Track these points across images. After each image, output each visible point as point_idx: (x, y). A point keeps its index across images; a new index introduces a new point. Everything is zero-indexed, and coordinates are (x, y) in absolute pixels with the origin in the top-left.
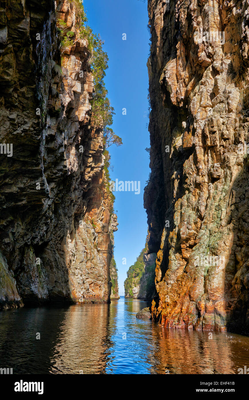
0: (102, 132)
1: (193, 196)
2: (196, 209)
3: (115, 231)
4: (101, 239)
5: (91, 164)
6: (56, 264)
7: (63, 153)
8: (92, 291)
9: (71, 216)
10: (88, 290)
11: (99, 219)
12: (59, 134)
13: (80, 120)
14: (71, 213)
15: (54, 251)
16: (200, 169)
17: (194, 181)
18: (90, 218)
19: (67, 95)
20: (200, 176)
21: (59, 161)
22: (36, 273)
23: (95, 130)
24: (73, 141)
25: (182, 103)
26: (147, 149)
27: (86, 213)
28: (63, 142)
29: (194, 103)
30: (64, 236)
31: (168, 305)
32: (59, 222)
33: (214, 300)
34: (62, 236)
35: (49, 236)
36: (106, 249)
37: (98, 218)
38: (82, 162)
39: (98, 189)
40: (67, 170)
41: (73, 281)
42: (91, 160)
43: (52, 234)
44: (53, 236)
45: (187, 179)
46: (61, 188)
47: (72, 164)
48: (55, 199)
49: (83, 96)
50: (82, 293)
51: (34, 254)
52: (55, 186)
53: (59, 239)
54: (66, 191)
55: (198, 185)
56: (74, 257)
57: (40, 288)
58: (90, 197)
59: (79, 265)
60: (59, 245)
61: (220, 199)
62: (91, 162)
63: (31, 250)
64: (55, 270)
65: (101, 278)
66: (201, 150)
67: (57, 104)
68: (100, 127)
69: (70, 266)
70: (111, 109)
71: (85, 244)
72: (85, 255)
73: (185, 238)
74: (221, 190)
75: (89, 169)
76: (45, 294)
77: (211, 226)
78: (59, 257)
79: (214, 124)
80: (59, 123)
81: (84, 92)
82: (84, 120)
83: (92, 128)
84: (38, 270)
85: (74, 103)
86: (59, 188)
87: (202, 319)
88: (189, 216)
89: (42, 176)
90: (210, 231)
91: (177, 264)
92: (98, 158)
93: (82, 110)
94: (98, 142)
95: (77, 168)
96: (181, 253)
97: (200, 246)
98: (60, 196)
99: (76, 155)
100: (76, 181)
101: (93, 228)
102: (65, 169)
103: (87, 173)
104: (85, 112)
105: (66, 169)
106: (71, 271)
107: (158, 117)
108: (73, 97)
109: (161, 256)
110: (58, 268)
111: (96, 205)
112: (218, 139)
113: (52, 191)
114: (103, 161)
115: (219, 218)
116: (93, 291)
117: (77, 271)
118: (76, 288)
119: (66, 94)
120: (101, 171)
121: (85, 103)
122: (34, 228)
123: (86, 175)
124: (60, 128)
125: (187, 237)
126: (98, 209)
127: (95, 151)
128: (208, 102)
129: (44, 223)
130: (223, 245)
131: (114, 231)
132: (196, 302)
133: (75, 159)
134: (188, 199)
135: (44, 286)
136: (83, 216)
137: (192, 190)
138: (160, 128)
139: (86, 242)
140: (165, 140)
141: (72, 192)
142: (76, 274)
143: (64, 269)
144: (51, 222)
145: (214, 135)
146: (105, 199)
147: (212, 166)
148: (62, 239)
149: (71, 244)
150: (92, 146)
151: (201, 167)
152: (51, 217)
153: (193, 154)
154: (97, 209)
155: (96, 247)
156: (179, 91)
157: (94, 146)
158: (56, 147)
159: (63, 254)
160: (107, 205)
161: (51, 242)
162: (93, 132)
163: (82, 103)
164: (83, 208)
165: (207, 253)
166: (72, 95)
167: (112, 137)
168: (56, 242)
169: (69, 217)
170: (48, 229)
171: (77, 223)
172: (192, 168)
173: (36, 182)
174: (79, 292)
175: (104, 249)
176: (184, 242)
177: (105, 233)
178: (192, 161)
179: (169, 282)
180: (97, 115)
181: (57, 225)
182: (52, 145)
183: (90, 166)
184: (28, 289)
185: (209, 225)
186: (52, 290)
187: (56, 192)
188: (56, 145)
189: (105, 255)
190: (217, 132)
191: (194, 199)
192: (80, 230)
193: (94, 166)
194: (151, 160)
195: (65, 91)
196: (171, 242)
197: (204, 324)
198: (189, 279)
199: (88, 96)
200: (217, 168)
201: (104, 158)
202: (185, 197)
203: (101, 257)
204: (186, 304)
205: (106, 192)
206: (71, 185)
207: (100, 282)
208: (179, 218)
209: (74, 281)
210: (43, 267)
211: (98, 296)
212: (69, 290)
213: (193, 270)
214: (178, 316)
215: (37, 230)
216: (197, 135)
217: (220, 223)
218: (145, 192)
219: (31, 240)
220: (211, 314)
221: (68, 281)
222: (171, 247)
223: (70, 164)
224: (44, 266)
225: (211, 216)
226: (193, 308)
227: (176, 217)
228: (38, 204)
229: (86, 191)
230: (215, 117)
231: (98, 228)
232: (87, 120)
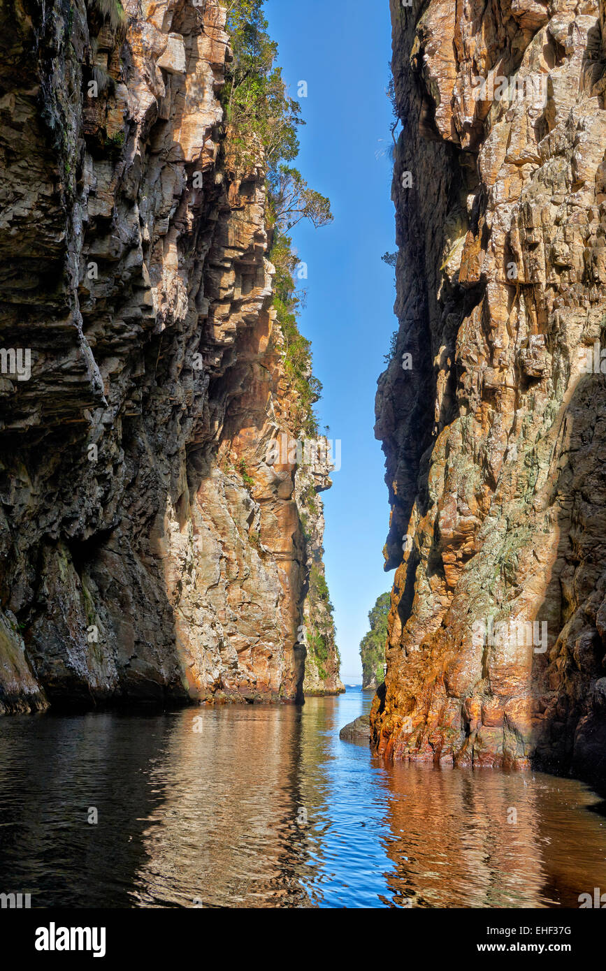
0: (263, 188)
1: (476, 422)
2: (481, 459)
3: (323, 490)
4: (270, 519)
5: (230, 291)
6: (136, 594)
7: (139, 268)
8: (246, 670)
9: (176, 453)
10: (235, 665)
11: (264, 460)
12: (124, 209)
13: (188, 158)
14: (174, 444)
15: (130, 556)
16: (496, 348)
17: (481, 380)
18: (236, 457)
19: (144, 86)
20: (494, 368)
21: (127, 294)
22: (79, 619)
23: (239, 182)
24: (170, 225)
25: (468, 135)
26: (387, 258)
27: (221, 440)
28: (136, 236)
29: (490, 149)
30: (156, 512)
31: (396, 707)
32: (141, 472)
33: (504, 696)
34: (150, 511)
35: (111, 514)
36: (286, 550)
37: (258, 456)
38: (203, 287)
39: (257, 368)
40: (153, 320)
41: (188, 641)
42: (228, 279)
43: (121, 508)
44: (124, 512)
45: (465, 373)
46: (141, 371)
47: (170, 298)
48: (122, 405)
49: (195, 79)
50: (216, 674)
51: (72, 565)
52: (122, 368)
53: (143, 521)
54: (158, 379)
55: (490, 394)
56: (190, 573)
57: (93, 660)
58: (232, 393)
59: (203, 595)
60: (143, 540)
61: (539, 436)
62: (230, 287)
63: (60, 555)
64: (133, 610)
65: (272, 633)
66: (501, 294)
67: (111, 118)
68: (255, 173)
69: (177, 598)
70: (290, 109)
71: (223, 534)
72: (222, 565)
73: (452, 537)
74: (542, 410)
75: (226, 309)
76: (109, 678)
77: (511, 506)
78: (146, 574)
79: (534, 222)
80: (121, 179)
81: (198, 64)
82: (201, 158)
83: (231, 176)
84: (83, 612)
85: (168, 102)
86: (133, 371)
87: (472, 738)
88: (465, 478)
89: (78, 346)
90: (508, 520)
91: (432, 603)
92: (251, 272)
93: (195, 124)
94: (250, 222)
95: (186, 310)
96: (442, 575)
97: (481, 560)
98: (138, 395)
99: (180, 269)
100: (188, 345)
101: (243, 487)
102: (147, 316)
103: (219, 319)
104: (202, 131)
105: (151, 317)
106: (181, 614)
107: (416, 159)
108: (161, 89)
109: (401, 581)
110: (143, 605)
111: (251, 417)
112: (543, 266)
113: (112, 381)
114: (269, 280)
115: (532, 487)
116: (249, 669)
117: (199, 614)
118: (197, 662)
119: (140, 81)
120: (264, 312)
121: (202, 101)
122: (68, 492)
123: (216, 328)
124: (125, 192)
125: (456, 533)
126: (259, 428)
127: (240, 249)
128: (528, 148)
129: (95, 476)
130: (531, 559)
131: (319, 489)
132: (463, 698)
133: (178, 282)
134: (464, 431)
135: (106, 655)
136: (212, 452)
137: (474, 405)
138: (421, 195)
139: (224, 529)
140: (433, 235)
141: (175, 381)
142: (198, 623)
143: (161, 606)
144: (115, 472)
145: (532, 254)
146: (282, 398)
147: (526, 344)
148: (151, 521)
149: (178, 534)
150: (231, 235)
151: (497, 343)
152: (114, 459)
153: (481, 304)
154: (254, 428)
155: (255, 542)
156: (459, 100)
157: (237, 234)
158: (117, 252)
159: (155, 566)
160: (285, 414)
161: (118, 530)
162: (234, 190)
163: (194, 99)
164: (212, 425)
165: (494, 577)
166: (157, 83)
167: (299, 197)
168: (134, 531)
169: (169, 456)
170: (107, 493)
171: (194, 472)
172: (476, 344)
173: (63, 362)
174: (208, 672)
175: (279, 550)
176: (450, 546)
177: (282, 502)
178: (479, 324)
179: (412, 649)
180: (245, 133)
181: (134, 480)
182: (103, 248)
183: (228, 299)
184: (60, 663)
185: (506, 505)
186: (128, 666)
187: (124, 385)
188: (116, 247)
189: (284, 567)
190: (542, 246)
191: (479, 431)
192: (206, 493)
193: (242, 297)
194: (398, 292)
195: (136, 72)
196: (421, 546)
197: (478, 752)
198: (447, 643)
199: (210, 77)
200: (536, 350)
201: (273, 271)
202: (457, 424)
203: (271, 573)
204: (439, 703)
205: (282, 377)
206: (172, 358)
207: (271, 644)
208: (442, 480)
209: (192, 642)
210: (100, 601)
211: (266, 686)
212: (178, 667)
213: (459, 621)
214: (418, 733)
215: (76, 497)
216: (493, 248)
217: (532, 501)
218: (380, 392)
219: (60, 525)
220: (496, 728)
221: (174, 641)
222: (421, 557)
223: (164, 300)
224: (103, 598)
225: (514, 482)
226: (453, 713)
227: (434, 479)
228: (74, 423)
229: (220, 375)
230: (537, 202)
231: (261, 487)
232: (211, 156)
